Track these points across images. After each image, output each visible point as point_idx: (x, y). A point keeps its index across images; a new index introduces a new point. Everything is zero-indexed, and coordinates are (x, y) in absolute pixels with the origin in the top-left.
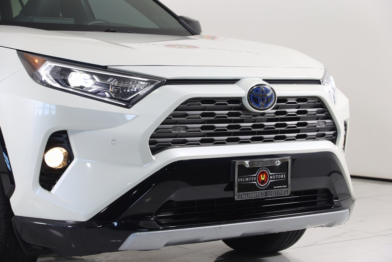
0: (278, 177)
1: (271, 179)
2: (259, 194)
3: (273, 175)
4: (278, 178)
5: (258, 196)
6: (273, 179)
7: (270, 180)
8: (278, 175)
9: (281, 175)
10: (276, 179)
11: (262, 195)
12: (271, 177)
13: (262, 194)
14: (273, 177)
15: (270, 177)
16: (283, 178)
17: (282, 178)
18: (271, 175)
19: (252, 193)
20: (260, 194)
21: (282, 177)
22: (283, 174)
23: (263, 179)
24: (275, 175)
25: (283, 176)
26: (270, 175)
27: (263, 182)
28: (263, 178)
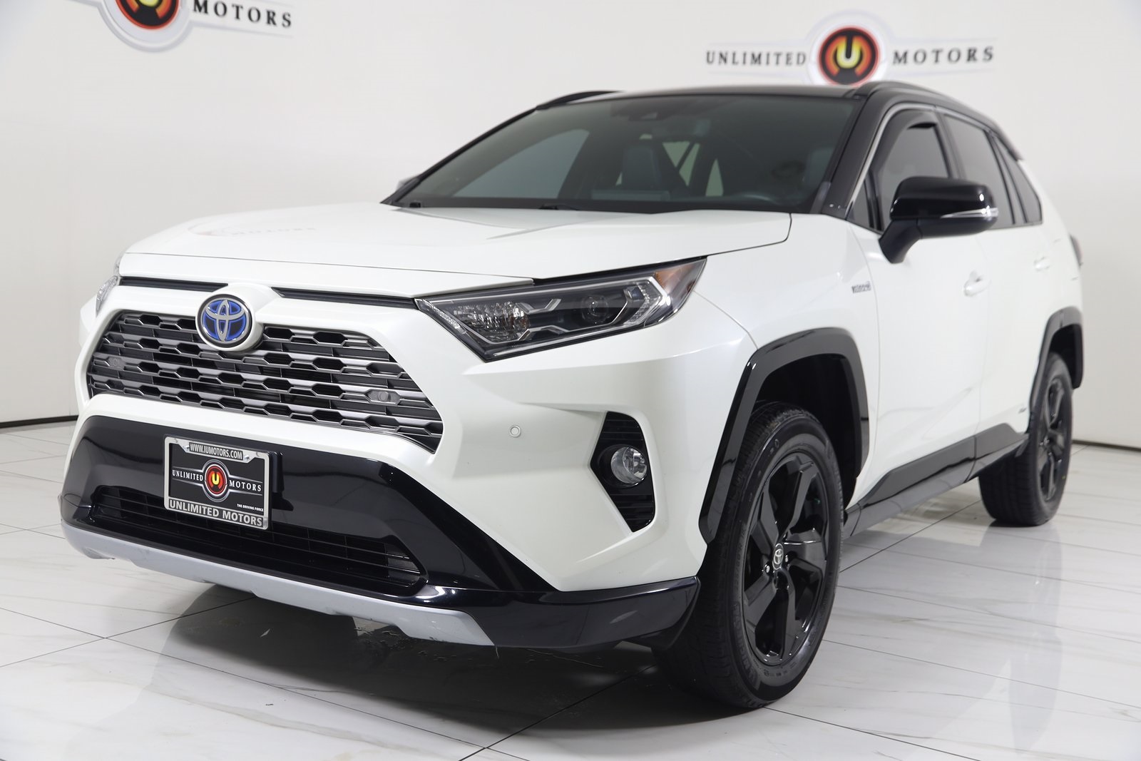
0: (245, 486)
1: (232, 488)
2: (206, 510)
3: (236, 480)
4: (246, 490)
5: (204, 513)
6: (235, 488)
7: (229, 487)
8: (247, 482)
9: (252, 483)
10: (240, 489)
11: (212, 513)
12: (232, 484)
13: (212, 510)
14: (235, 484)
15: (228, 483)
16: (256, 492)
17: (254, 492)
18: (232, 479)
19: (195, 505)
20: (209, 511)
21: (254, 489)
22: (257, 484)
23: (216, 483)
24: (241, 481)
25: (257, 488)
26: (229, 479)
27: (216, 489)
28: (216, 480)
